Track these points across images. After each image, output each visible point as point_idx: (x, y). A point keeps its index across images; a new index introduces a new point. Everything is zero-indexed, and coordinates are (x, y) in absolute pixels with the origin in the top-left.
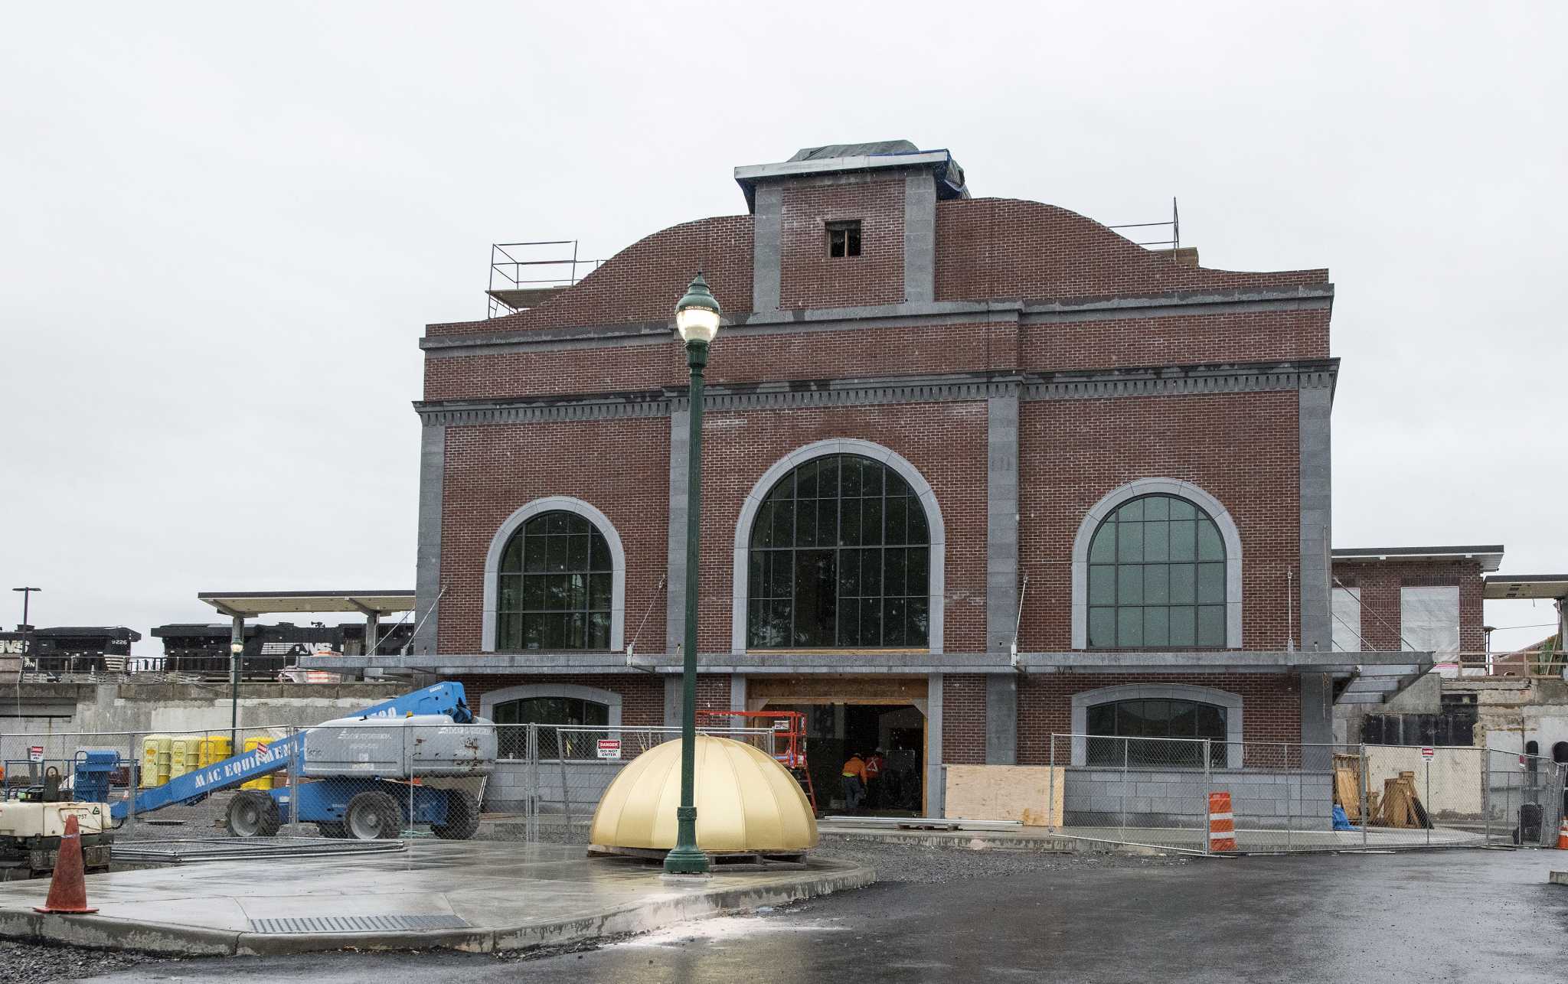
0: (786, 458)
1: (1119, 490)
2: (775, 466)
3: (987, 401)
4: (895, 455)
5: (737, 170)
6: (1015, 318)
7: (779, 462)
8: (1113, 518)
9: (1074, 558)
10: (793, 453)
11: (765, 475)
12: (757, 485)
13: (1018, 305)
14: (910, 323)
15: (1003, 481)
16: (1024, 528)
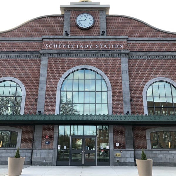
0: (71, 69)
1: (152, 80)
2: (68, 71)
3: (120, 58)
4: (98, 69)
5: (61, 5)
6: (126, 40)
7: (69, 70)
8: (151, 86)
9: (143, 95)
10: (72, 68)
11: (65, 73)
12: (63, 75)
13: (127, 37)
14: (102, 40)
15: (125, 77)
16: (130, 88)
